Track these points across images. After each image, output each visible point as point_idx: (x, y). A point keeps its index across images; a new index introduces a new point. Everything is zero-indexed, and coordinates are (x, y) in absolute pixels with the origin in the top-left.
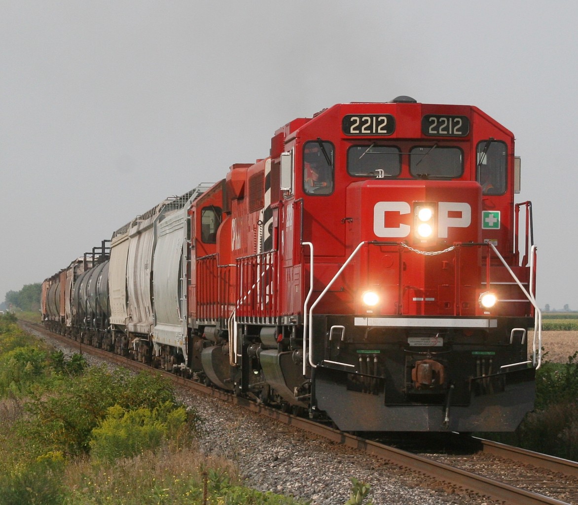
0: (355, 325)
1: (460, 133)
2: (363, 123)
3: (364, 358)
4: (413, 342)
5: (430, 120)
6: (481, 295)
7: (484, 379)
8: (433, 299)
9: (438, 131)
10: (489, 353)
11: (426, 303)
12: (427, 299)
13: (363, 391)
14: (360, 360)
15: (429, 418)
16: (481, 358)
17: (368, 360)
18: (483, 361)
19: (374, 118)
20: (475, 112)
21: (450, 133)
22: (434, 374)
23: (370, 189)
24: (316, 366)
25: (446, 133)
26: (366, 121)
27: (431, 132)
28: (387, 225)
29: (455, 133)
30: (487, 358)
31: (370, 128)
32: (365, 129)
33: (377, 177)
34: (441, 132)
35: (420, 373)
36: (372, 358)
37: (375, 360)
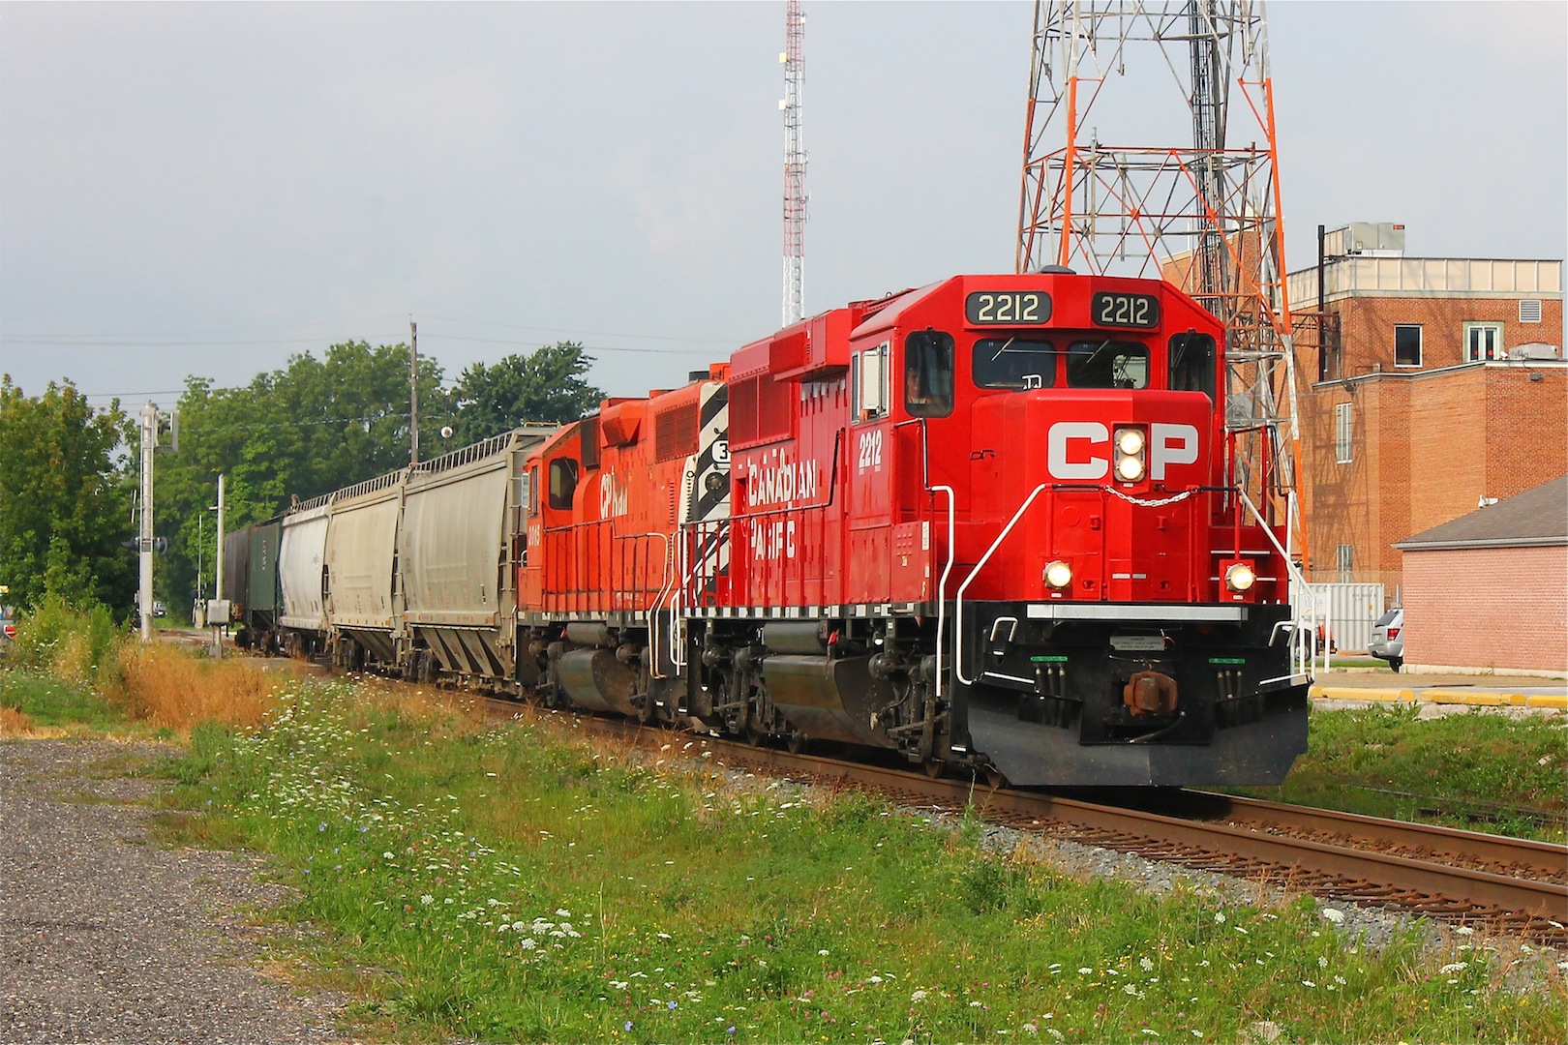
0: (1029, 616)
1: (1146, 322)
2: (998, 305)
3: (1044, 670)
4: (1118, 643)
5: (1104, 301)
6: (1229, 570)
7: (1231, 703)
8: (1144, 576)
9: (1115, 320)
10: (1236, 661)
11: (1134, 582)
12: (1135, 576)
13: (1044, 720)
14: (1038, 672)
15: (1151, 765)
16: (1223, 668)
17: (1050, 671)
18: (1228, 673)
19: (1018, 297)
20: (1166, 289)
21: (1132, 321)
22: (1162, 694)
23: (1043, 402)
24: (969, 683)
25: (1125, 320)
26: (1005, 302)
27: (1104, 319)
28: (1072, 458)
29: (1139, 321)
30: (1234, 668)
31: (1011, 312)
32: (1003, 314)
33: (1025, 388)
34: (1118, 320)
35: (1140, 694)
36: (1056, 670)
37: (1062, 673)
